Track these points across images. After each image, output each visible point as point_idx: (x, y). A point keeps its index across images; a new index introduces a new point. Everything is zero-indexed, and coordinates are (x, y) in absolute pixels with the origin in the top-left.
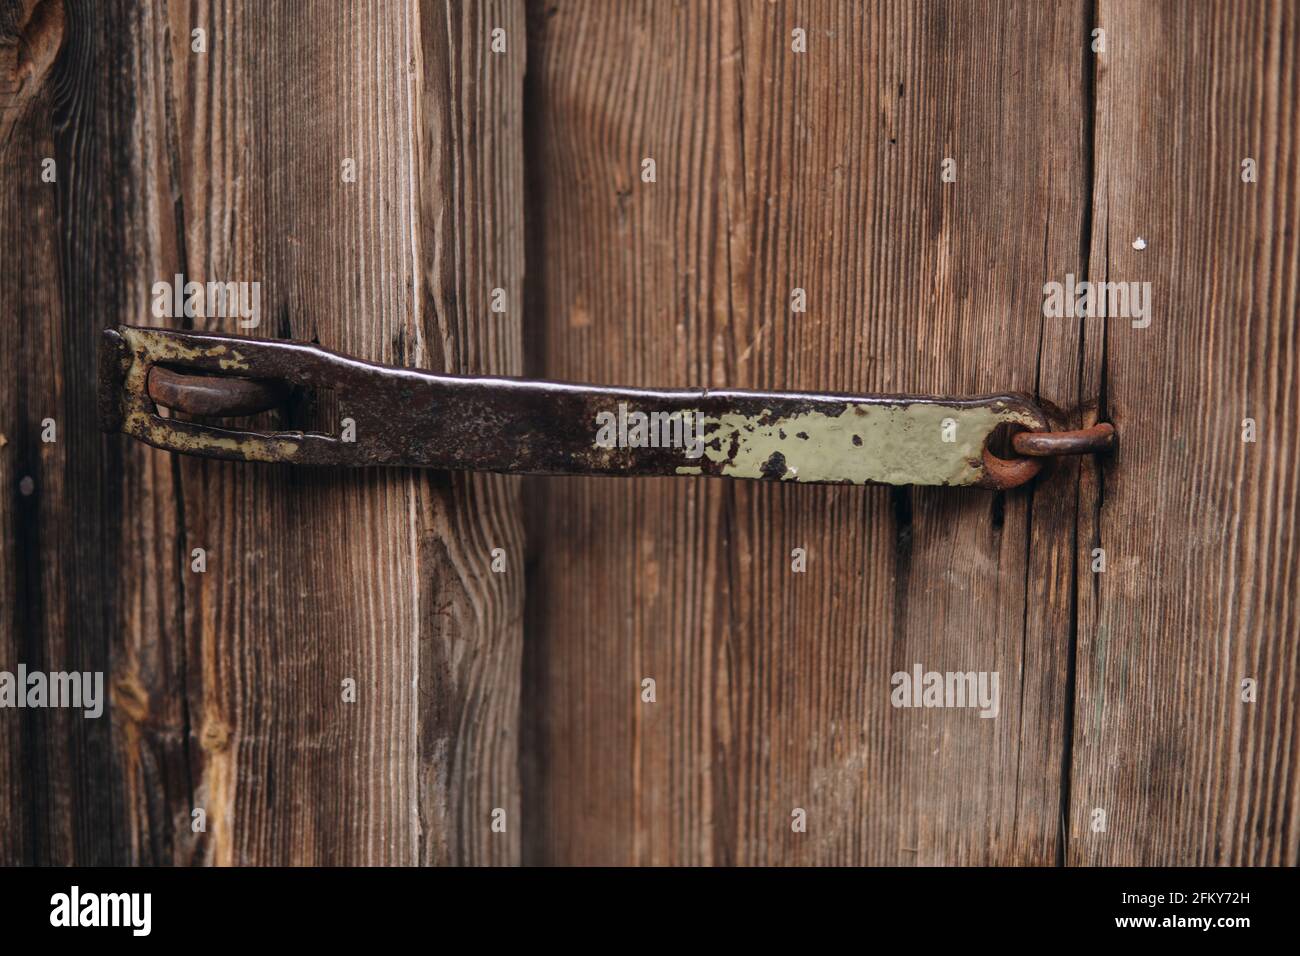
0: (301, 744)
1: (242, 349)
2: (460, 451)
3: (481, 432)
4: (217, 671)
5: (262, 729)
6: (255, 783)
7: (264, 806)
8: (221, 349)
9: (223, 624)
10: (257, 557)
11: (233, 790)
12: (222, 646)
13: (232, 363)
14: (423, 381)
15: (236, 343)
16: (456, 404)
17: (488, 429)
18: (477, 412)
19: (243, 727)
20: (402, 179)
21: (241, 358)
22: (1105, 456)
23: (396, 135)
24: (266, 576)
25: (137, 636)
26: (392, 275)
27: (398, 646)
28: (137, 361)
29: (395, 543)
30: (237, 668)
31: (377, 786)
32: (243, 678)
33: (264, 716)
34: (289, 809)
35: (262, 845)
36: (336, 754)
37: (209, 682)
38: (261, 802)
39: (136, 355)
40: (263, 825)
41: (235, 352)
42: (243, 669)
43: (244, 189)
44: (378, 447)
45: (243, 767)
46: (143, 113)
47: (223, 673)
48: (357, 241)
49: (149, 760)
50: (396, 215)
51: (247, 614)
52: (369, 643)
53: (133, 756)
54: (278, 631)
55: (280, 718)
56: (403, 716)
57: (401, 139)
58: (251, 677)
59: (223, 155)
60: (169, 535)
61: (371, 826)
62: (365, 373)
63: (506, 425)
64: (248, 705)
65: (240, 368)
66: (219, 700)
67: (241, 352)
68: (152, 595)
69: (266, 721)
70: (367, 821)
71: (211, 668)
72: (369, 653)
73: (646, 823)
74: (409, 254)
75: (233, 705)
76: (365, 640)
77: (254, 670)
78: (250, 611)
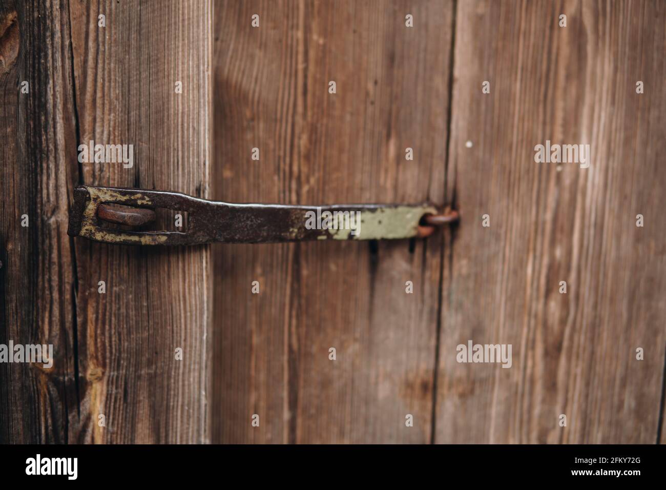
0: (143, 372)
1: (149, 195)
2: (238, 235)
3: (248, 227)
4: (96, 344)
5: (121, 367)
6: (117, 393)
7: (122, 402)
8: (139, 196)
9: (100, 322)
10: (120, 289)
11: (104, 398)
12: (99, 332)
13: (143, 201)
14: (227, 206)
15: (147, 193)
16: (239, 216)
17: (251, 225)
18: (248, 218)
19: (110, 368)
20: (202, 118)
21: (148, 199)
22: (455, 225)
23: (199, 99)
24: (125, 297)
25: (47, 332)
26: (196, 159)
27: (196, 322)
28: (92, 202)
29: (195, 277)
30: (107, 341)
31: (183, 385)
32: (111, 346)
33: (122, 362)
34: (135, 403)
35: (120, 421)
36: (162, 374)
37: (91, 348)
38: (120, 402)
39: (92, 199)
40: (121, 412)
41: (145, 197)
42: (110, 341)
43: (115, 120)
44: (203, 236)
45: (110, 386)
46: (54, 82)
47: (99, 345)
48: (178, 145)
49: (53, 391)
50: (198, 134)
51: (113, 315)
52: (180, 323)
53: (44, 390)
54: (131, 322)
55: (132, 361)
56: (198, 353)
57: (202, 101)
58: (115, 345)
59: (103, 104)
60: (68, 283)
61: (180, 403)
62: (203, 204)
63: (259, 223)
64: (113, 358)
65: (147, 204)
66: (97, 358)
67: (148, 197)
68: (56, 311)
69: (123, 364)
70: (178, 401)
71: (92, 343)
72: (181, 327)
73: (257, 388)
74: (204, 150)
75: (104, 358)
76: (178, 321)
77: (117, 341)
78: (115, 314)
